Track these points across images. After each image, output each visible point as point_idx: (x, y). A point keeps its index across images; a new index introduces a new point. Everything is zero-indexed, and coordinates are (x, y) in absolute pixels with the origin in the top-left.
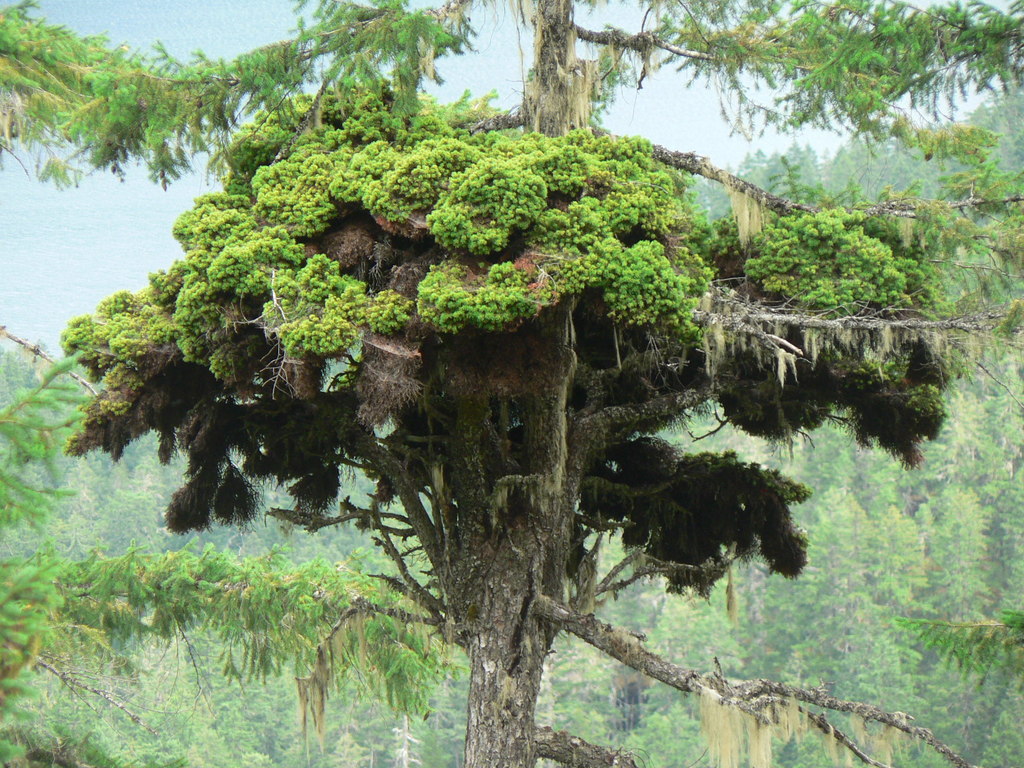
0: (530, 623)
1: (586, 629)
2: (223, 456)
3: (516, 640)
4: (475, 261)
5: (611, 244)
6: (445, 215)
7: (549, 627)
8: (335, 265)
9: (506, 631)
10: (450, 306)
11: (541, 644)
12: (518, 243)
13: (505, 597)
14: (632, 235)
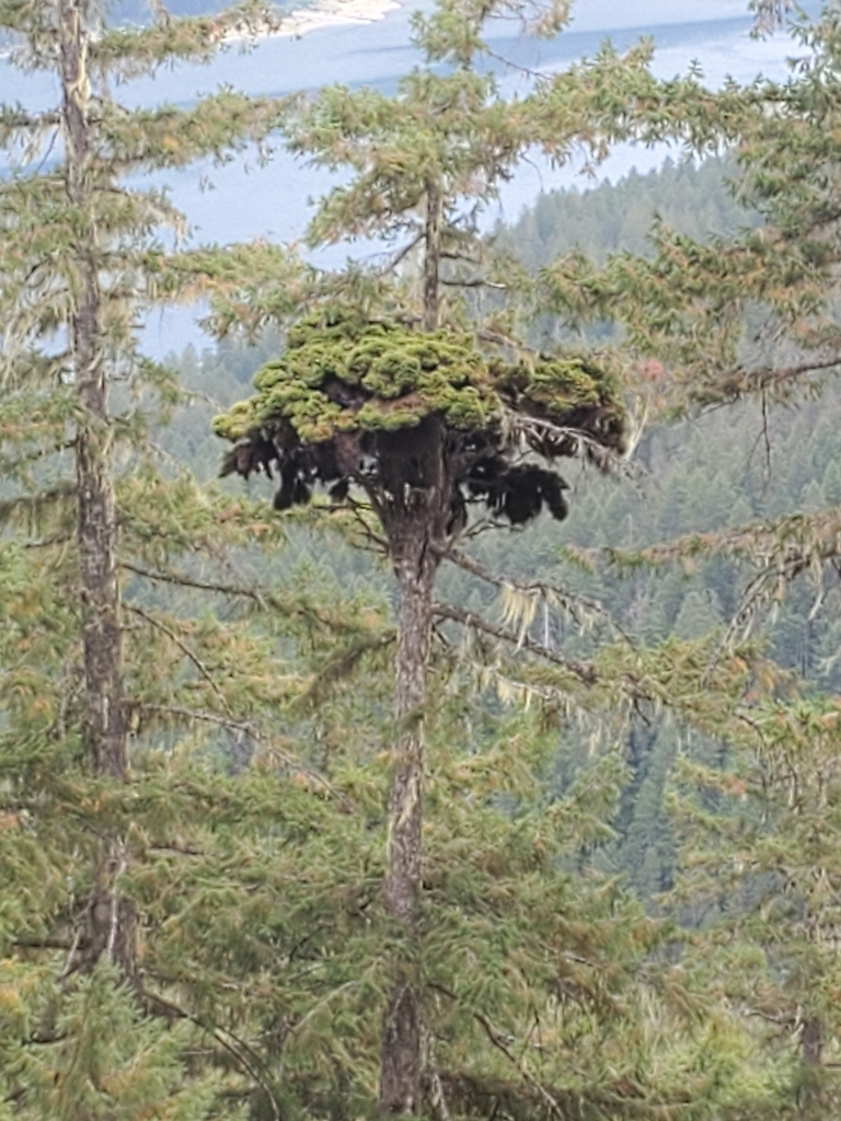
0: (428, 554)
1: (453, 555)
2: (295, 475)
3: (421, 563)
4: (385, 400)
5: (450, 391)
6: (371, 379)
7: (438, 557)
8: (325, 398)
9: (415, 558)
10: (376, 422)
11: (433, 562)
12: (406, 390)
13: (415, 543)
14: (458, 386)
